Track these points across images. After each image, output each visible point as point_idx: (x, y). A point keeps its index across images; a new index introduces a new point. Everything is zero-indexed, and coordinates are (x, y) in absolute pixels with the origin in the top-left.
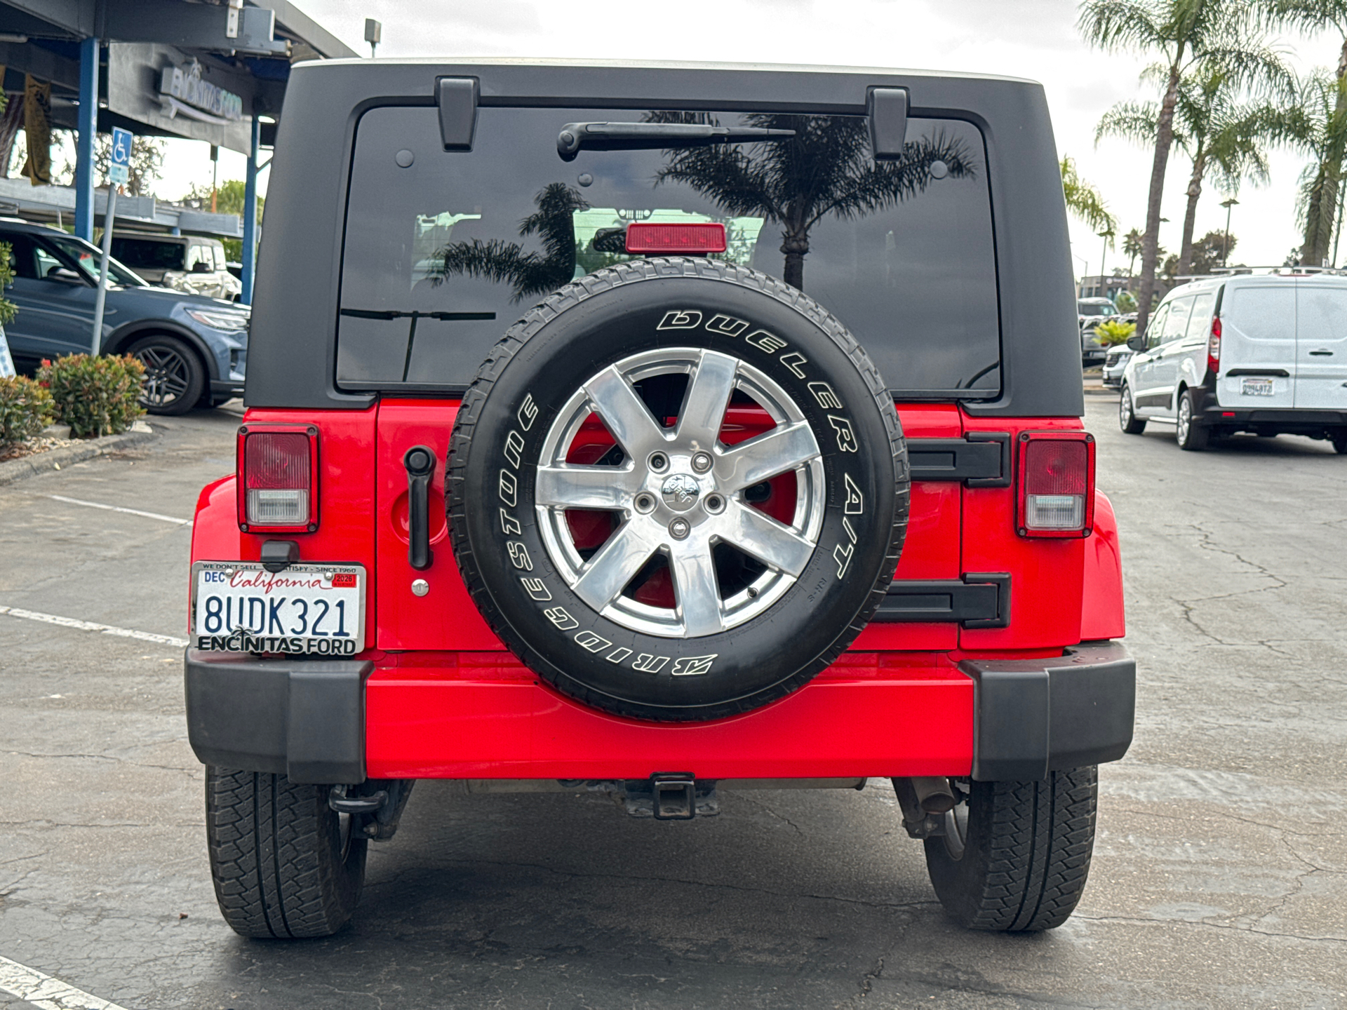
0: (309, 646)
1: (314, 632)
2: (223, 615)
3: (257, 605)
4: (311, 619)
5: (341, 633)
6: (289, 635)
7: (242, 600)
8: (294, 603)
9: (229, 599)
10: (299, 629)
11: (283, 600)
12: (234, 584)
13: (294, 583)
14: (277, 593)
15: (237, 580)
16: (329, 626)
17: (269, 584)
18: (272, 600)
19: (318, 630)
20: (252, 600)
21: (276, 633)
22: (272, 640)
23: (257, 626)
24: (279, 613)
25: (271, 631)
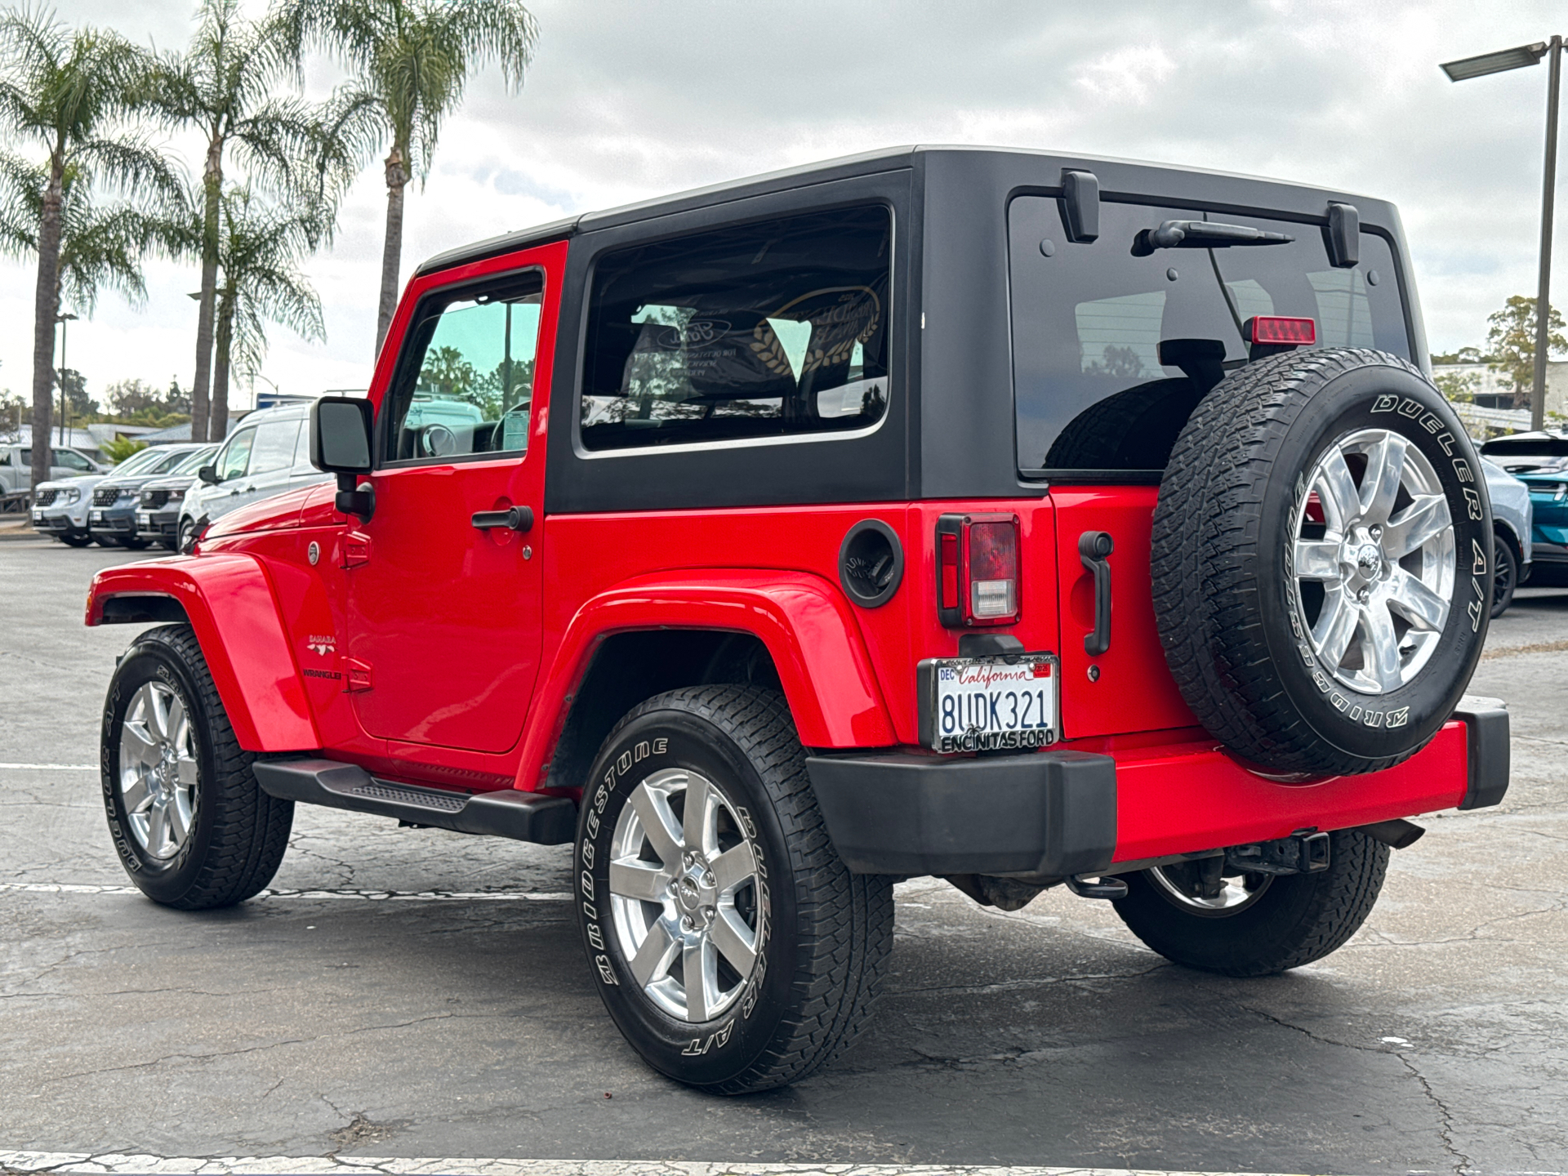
0: (1022, 739)
1: (1023, 726)
2: (956, 714)
3: (981, 700)
4: (1020, 712)
5: (1042, 724)
6: (1005, 729)
7: (969, 696)
8: (1007, 696)
9: (960, 697)
10: (1012, 724)
11: (999, 694)
12: (963, 680)
13: (1006, 676)
14: (995, 687)
15: (964, 677)
16: (1033, 719)
17: (988, 679)
18: (991, 695)
19: (1026, 723)
20: (977, 696)
21: (996, 729)
22: (995, 735)
23: (982, 725)
24: (997, 707)
25: (992, 728)
